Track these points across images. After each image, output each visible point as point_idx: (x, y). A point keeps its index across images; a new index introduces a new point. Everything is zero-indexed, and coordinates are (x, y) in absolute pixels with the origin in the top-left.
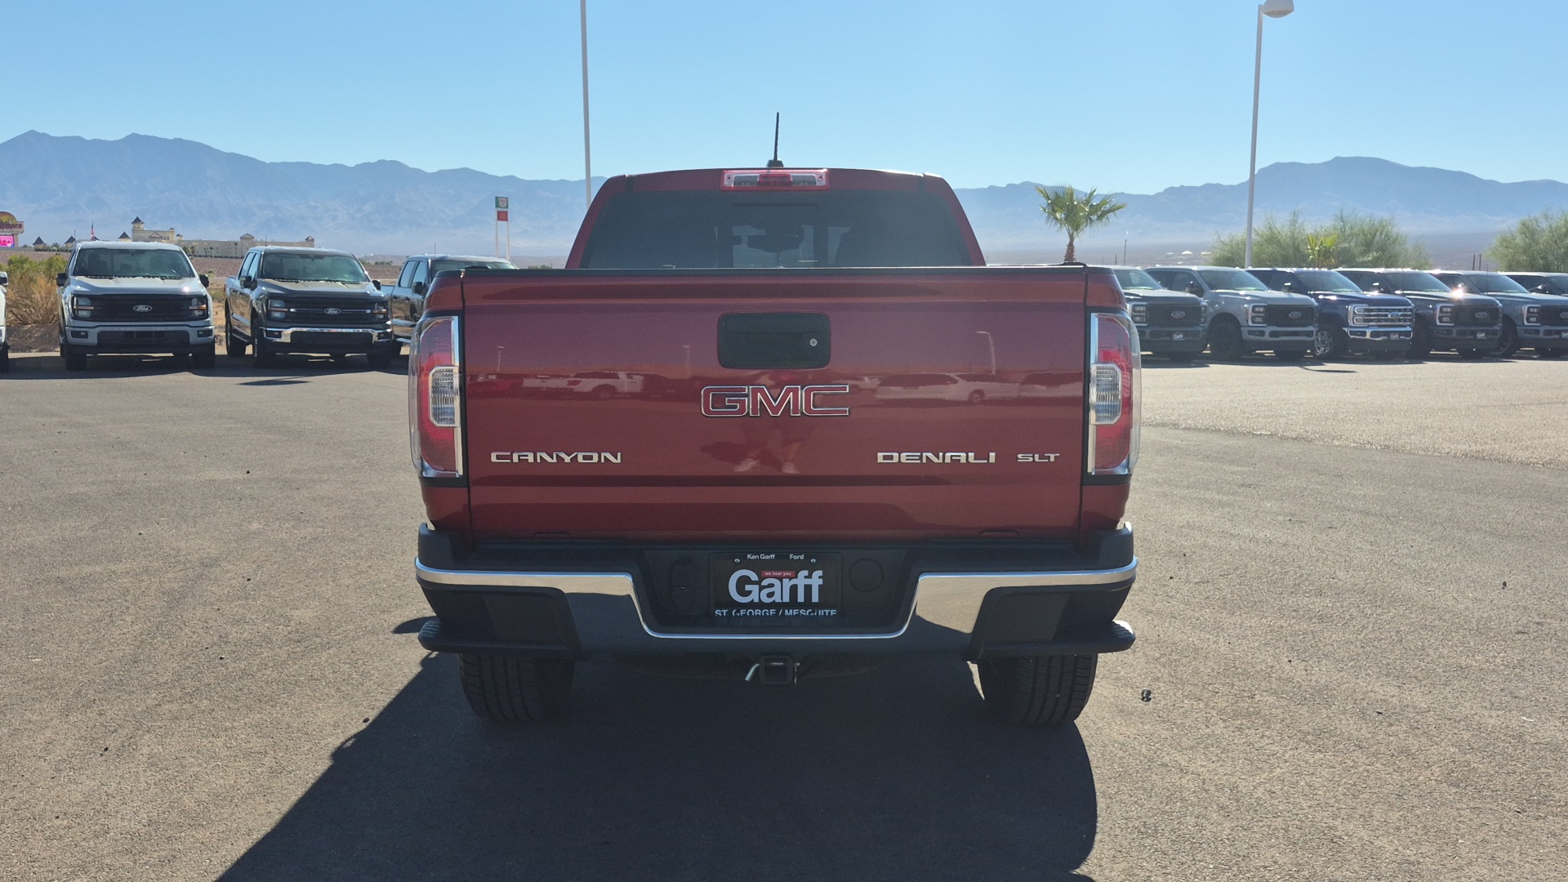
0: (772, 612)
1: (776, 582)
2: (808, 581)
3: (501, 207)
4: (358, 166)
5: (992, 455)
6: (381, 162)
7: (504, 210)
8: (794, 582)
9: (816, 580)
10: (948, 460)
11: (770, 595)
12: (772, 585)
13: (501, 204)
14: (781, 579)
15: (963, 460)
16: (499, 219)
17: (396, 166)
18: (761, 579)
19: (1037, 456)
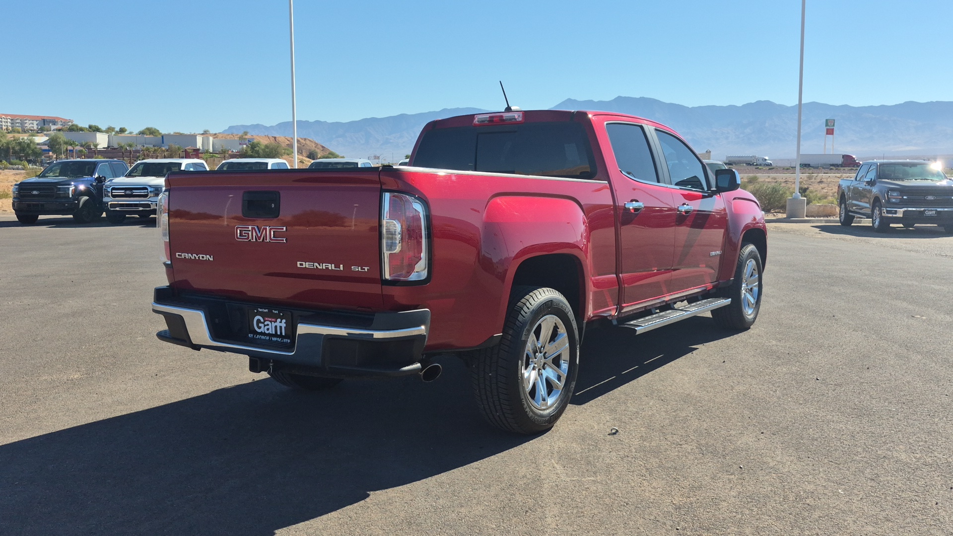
0: (268, 338)
1: (269, 323)
2: (281, 324)
3: (830, 126)
4: (744, 106)
5: (341, 266)
6: (759, 102)
7: (832, 128)
8: (276, 324)
9: (283, 325)
10: (324, 268)
11: (268, 329)
12: (268, 325)
13: (829, 124)
14: (271, 322)
15: (330, 268)
16: (827, 134)
17: (768, 103)
18: (265, 321)
19: (360, 268)
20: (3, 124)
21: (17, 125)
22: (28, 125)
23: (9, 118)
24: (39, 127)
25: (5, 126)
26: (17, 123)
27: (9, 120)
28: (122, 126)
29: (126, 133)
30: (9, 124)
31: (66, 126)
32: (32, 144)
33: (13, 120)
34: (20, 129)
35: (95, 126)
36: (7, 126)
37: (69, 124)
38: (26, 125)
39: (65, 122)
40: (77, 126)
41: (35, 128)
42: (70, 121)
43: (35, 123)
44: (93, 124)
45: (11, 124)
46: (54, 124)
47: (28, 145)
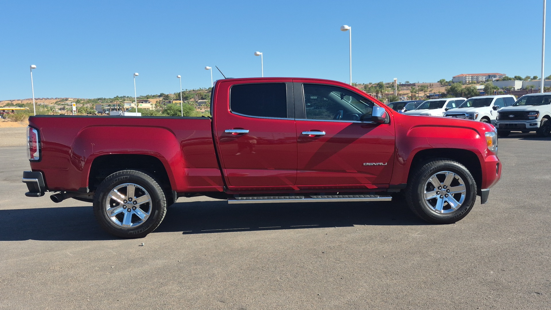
20: (467, 79)
21: (475, 79)
22: (480, 79)
23: (470, 76)
24: (486, 80)
25: (468, 80)
26: (474, 78)
27: (470, 77)
28: (535, 75)
29: (538, 79)
30: (470, 79)
31: (501, 78)
32: (474, 90)
33: (472, 77)
34: (476, 81)
35: (518, 76)
36: (469, 80)
37: (503, 76)
38: (479, 79)
39: (501, 76)
40: (507, 77)
41: (484, 80)
42: (504, 75)
43: (484, 77)
44: (517, 75)
45: (471, 79)
46: (495, 77)
47: (473, 90)
